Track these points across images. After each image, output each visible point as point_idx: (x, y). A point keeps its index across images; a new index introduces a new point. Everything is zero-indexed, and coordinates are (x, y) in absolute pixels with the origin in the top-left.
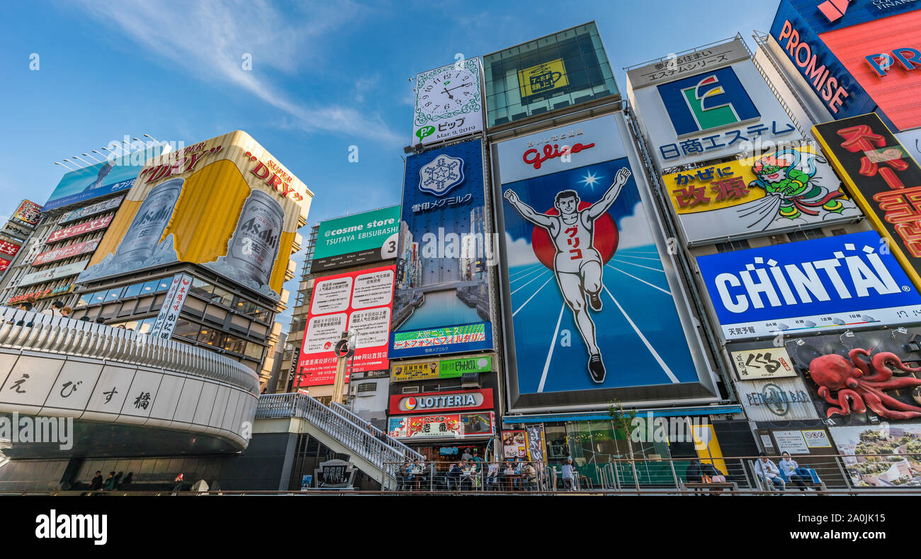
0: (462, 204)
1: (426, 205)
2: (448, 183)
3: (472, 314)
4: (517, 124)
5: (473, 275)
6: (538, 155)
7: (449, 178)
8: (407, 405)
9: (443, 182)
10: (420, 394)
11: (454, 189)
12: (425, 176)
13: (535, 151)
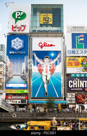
0: (23, 54)
1: (13, 52)
2: (19, 47)
3: (24, 81)
4: (38, 33)
5: (25, 73)
6: (42, 45)
7: (19, 46)
8: (10, 98)
9: (18, 46)
10: (12, 96)
11: (21, 50)
12: (13, 43)
13: (42, 43)
